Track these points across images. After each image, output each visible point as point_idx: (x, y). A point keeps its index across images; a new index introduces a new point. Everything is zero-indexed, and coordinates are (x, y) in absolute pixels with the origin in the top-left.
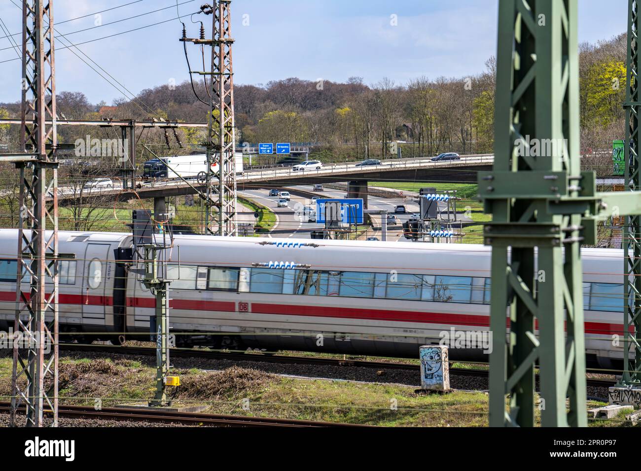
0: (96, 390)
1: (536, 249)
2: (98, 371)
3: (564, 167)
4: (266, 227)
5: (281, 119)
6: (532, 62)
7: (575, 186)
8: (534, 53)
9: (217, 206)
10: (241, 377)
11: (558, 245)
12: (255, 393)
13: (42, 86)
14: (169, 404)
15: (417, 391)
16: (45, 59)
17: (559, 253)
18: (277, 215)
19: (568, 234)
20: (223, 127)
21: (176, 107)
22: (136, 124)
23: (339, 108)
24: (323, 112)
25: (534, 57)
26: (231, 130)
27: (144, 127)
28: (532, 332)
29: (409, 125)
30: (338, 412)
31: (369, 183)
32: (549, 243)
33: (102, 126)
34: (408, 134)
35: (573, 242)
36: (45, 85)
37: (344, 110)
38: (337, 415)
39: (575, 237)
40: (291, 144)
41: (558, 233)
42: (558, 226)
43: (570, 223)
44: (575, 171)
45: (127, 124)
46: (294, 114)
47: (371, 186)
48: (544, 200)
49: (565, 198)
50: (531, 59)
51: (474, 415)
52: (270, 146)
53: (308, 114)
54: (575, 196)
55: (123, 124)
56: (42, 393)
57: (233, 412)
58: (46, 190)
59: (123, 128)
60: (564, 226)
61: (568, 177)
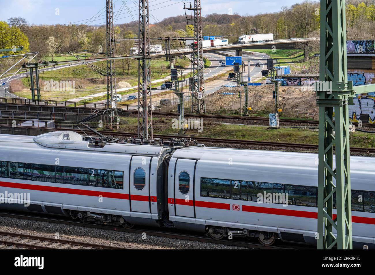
0: (160, 129)
1: (334, 108)
2: (160, 122)
3: (343, 80)
4: (208, 65)
5: (211, 28)
6: (332, 46)
7: (346, 86)
8: (333, 42)
9: (197, 65)
10: (208, 124)
11: (341, 106)
12: (213, 130)
13: (145, 32)
14: (185, 134)
15: (268, 128)
16: (146, 23)
17: (341, 108)
18: (211, 61)
19: (344, 102)
20: (198, 38)
21: (175, 24)
22: (170, 39)
23: (231, 23)
24: (225, 25)
25: (332, 43)
26: (201, 39)
27: (173, 40)
28: (332, 134)
29: (255, 29)
30: (242, 136)
31: (242, 50)
32: (338, 105)
33: (159, 40)
34: (254, 32)
35: (346, 105)
36: (146, 32)
37: (233, 24)
38: (241, 137)
39: (347, 103)
40: (215, 36)
41: (341, 102)
42: (341, 100)
43: (345, 98)
44: (346, 81)
45: (167, 39)
46: (215, 26)
47: (244, 51)
48: (337, 91)
49: (343, 91)
50: (332, 44)
51: (288, 136)
52: (208, 37)
53: (220, 26)
54: (346, 90)
55: (166, 39)
56: (148, 134)
57: (206, 136)
58: (147, 67)
59: (166, 40)
60: (343, 100)
61: (344, 83)
